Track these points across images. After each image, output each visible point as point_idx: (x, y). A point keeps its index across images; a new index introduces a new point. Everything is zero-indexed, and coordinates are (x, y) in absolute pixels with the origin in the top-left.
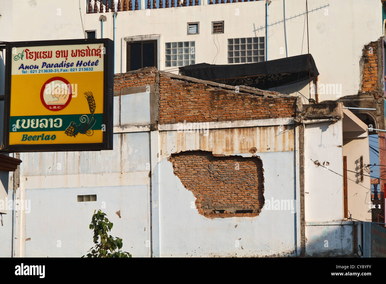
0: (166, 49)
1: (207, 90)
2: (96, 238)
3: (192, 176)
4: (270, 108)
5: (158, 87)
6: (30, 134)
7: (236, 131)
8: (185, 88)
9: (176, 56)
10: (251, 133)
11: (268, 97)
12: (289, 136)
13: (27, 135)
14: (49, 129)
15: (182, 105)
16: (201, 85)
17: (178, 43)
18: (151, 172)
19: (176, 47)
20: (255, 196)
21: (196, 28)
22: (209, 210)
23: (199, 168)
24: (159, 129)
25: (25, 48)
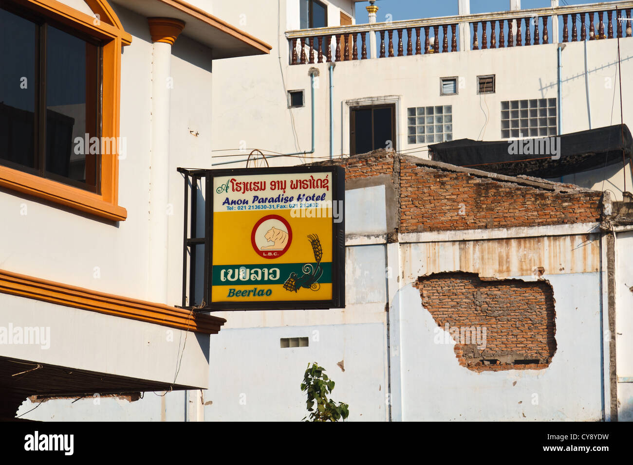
0: (408, 118)
1: (470, 182)
2: (310, 403)
3: (450, 310)
4: (564, 208)
5: (397, 179)
6: (238, 288)
7: (514, 243)
8: (438, 180)
9: (424, 127)
10: (536, 246)
11: (561, 192)
12: (593, 250)
13: (234, 290)
14: (263, 282)
15: (433, 205)
16: (461, 175)
17: (427, 108)
18: (388, 304)
19: (424, 114)
20: (543, 338)
21: (453, 85)
22: (474, 360)
23: (459, 297)
24: (400, 240)
25: (230, 178)
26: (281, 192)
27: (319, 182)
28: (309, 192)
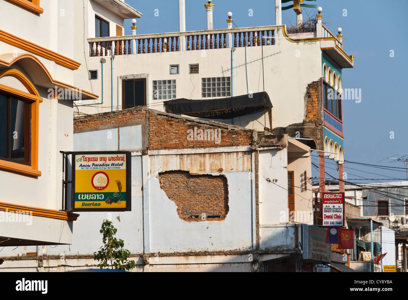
0: (153, 86)
1: (185, 124)
2: (104, 239)
3: (175, 190)
4: (233, 138)
5: (147, 122)
6: (86, 202)
7: (207, 156)
8: (169, 123)
9: (161, 91)
10: (219, 157)
11: (232, 130)
12: (247, 159)
13: (84, 203)
14: (96, 200)
15: (166, 135)
16: (181, 120)
17: (163, 81)
18: (143, 187)
19: (161, 84)
20: (222, 205)
21: (176, 69)
22: (187, 216)
23: (180, 183)
24: (149, 154)
25: (83, 155)
26: (104, 162)
27: (121, 158)
28: (116, 162)
